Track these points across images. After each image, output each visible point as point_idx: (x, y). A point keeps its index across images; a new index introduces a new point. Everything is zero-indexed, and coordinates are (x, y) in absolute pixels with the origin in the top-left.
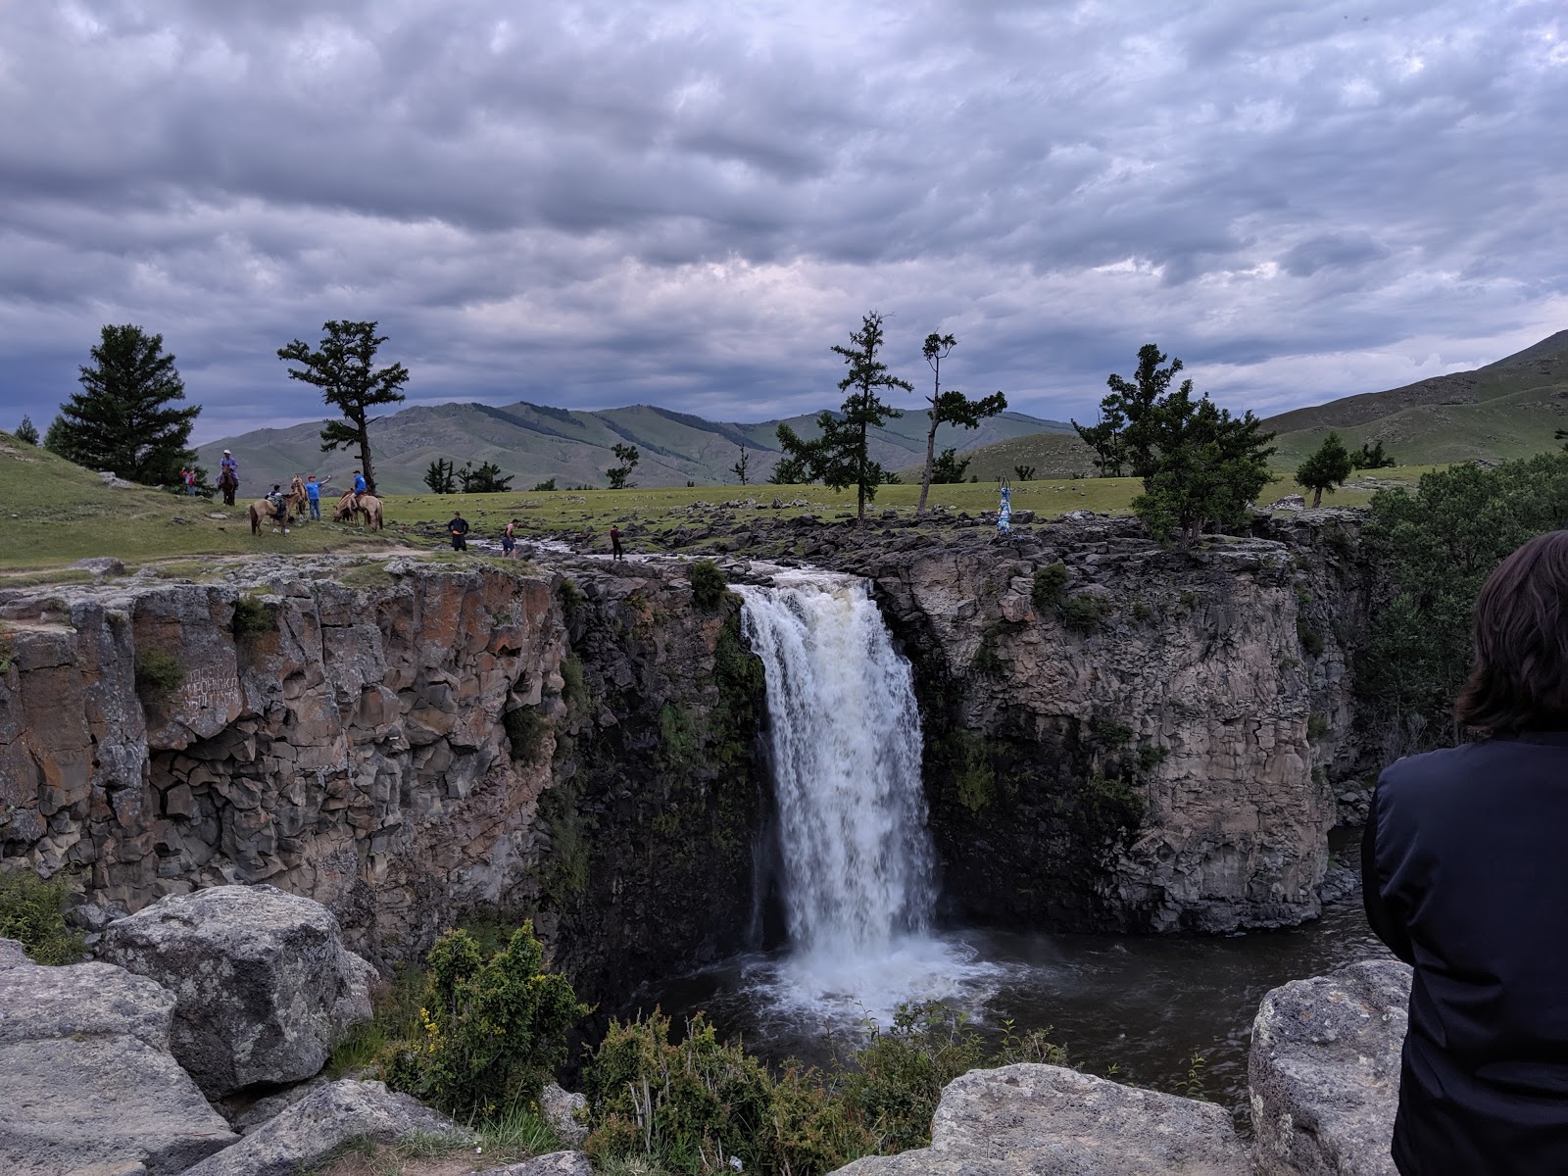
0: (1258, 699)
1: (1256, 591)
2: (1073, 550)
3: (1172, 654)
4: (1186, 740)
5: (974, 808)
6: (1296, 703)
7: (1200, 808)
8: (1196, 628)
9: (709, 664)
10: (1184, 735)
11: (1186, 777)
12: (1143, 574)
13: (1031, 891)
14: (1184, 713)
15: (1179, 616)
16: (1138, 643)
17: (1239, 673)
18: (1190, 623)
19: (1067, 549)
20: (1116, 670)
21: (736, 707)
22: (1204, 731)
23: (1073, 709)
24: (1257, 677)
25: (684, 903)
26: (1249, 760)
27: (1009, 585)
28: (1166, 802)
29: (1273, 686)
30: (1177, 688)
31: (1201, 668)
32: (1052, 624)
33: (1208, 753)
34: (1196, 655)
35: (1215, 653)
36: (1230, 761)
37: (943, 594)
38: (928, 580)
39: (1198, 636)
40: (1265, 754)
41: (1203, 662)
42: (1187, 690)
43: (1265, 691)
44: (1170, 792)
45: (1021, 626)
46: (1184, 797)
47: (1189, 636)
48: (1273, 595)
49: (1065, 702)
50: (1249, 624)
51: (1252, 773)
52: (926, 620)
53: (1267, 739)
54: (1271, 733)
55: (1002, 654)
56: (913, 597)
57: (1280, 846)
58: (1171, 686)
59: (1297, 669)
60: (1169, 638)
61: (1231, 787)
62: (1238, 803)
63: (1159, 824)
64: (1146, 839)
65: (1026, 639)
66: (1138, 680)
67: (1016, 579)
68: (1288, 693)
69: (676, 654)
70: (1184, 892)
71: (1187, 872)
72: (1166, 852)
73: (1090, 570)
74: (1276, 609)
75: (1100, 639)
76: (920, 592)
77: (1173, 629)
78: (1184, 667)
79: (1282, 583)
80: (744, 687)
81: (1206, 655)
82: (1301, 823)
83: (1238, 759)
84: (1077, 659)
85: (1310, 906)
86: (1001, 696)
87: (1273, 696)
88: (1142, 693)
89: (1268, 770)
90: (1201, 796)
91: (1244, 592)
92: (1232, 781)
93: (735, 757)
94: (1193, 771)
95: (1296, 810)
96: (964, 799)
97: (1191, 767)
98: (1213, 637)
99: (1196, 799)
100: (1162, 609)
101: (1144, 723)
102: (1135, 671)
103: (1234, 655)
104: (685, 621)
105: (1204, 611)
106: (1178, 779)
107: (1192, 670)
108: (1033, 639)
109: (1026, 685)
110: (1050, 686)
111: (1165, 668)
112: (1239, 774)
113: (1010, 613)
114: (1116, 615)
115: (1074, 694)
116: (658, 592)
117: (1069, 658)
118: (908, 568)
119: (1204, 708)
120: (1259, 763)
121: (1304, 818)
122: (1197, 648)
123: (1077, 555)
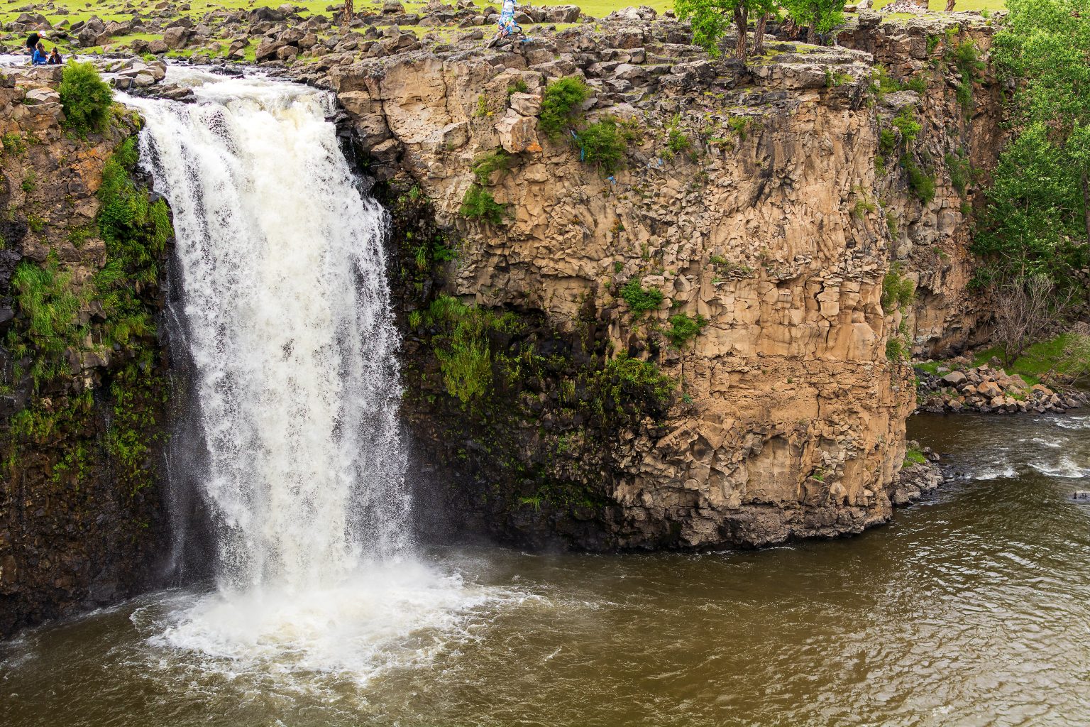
0: (821, 255)
1: (824, 115)
2: (600, 57)
3: (715, 197)
4: (729, 307)
5: (464, 398)
6: (869, 259)
7: (746, 393)
8: (745, 162)
9: (90, 210)
10: (727, 300)
11: (730, 354)
12: (685, 91)
13: (536, 502)
14: (730, 274)
15: (724, 148)
16: (674, 183)
17: (799, 222)
18: (739, 156)
19: (593, 57)
20: (645, 217)
21: (133, 269)
22: (754, 295)
23: (589, 269)
24: (821, 226)
25: (69, 528)
26: (808, 332)
27: (509, 104)
28: (703, 386)
29: (840, 237)
30: (720, 241)
31: (751, 214)
32: (564, 156)
33: (757, 322)
34: (744, 197)
35: (769, 195)
36: (783, 333)
37: (425, 115)
38: (405, 95)
39: (749, 172)
40: (827, 324)
41: (754, 206)
42: (733, 243)
43: (830, 244)
44: (708, 373)
45: (520, 159)
46: (725, 379)
47: (737, 173)
48: (843, 121)
49: (580, 259)
50: (814, 157)
51: (811, 347)
52: (401, 153)
53: (831, 306)
54: (836, 297)
55: (499, 197)
56: (385, 119)
57: (842, 438)
58: (712, 237)
59: (871, 216)
60: (712, 176)
61: (785, 365)
62: (792, 385)
63: (692, 413)
64: (676, 433)
65: (529, 176)
66: (672, 230)
67: (518, 96)
68: (859, 247)
69: (41, 195)
70: (724, 496)
71: (727, 472)
72: (702, 447)
73: (619, 85)
74: (849, 138)
75: (626, 177)
76: (393, 111)
77: (717, 163)
78: (729, 214)
79: (857, 104)
80: (142, 240)
81: (758, 197)
82: (869, 409)
83: (793, 329)
84: (594, 204)
85: (877, 509)
86: (499, 252)
87: (840, 250)
88: (676, 247)
89: (831, 343)
90: (748, 377)
91: (808, 117)
92: (786, 359)
93: (134, 336)
94: (738, 346)
95: (862, 393)
96: (451, 387)
97: (736, 341)
98: (767, 175)
99: (741, 381)
100: (704, 138)
101: (677, 285)
102: (668, 218)
103: (793, 198)
104: (51, 148)
105: (756, 140)
106: (718, 357)
107: (739, 216)
108: (538, 177)
109: (530, 237)
110: (560, 238)
111: (706, 215)
112: (794, 349)
113: (507, 140)
114: (648, 145)
115: (591, 249)
116: (10, 107)
117: (585, 202)
118: (378, 79)
119: (753, 265)
120: (819, 335)
121: (873, 403)
122: (747, 190)
123: (605, 64)
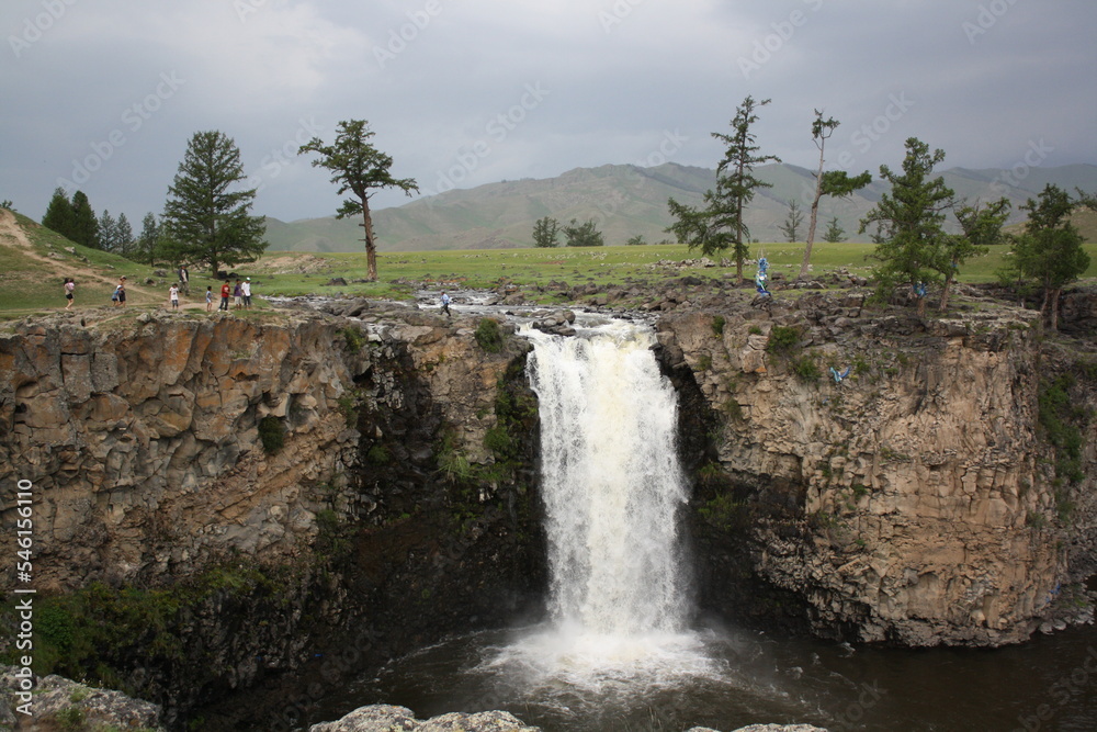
0: (966, 449)
1: (969, 354)
2: (829, 313)
3: (884, 407)
4: (892, 482)
6: (1003, 454)
7: (907, 541)
8: (905, 384)
9: (488, 397)
10: (891, 477)
11: (894, 513)
12: (874, 336)
14: (892, 458)
15: (892, 374)
16: (859, 396)
17: (947, 425)
18: (901, 380)
19: (824, 313)
20: (837, 417)
22: (914, 474)
23: (799, 449)
24: (964, 430)
26: (953, 502)
27: (747, 342)
28: (873, 534)
29: (981, 438)
30: (888, 435)
31: (912, 419)
32: (784, 376)
33: (917, 493)
34: (904, 408)
35: (926, 407)
36: (934, 501)
39: (908, 391)
40: (968, 498)
41: (915, 414)
42: (897, 437)
43: (972, 442)
44: (877, 525)
45: (754, 376)
46: (889, 530)
47: (899, 391)
48: (983, 358)
49: (793, 442)
50: (959, 382)
51: (958, 513)
52: (689, 369)
53: (970, 483)
54: (974, 479)
55: (741, 400)
56: (679, 350)
57: (981, 578)
58: (882, 433)
59: (1008, 425)
60: (882, 393)
61: (937, 524)
62: (941, 538)
63: (863, 550)
64: (851, 563)
65: (759, 388)
66: (855, 427)
67: (753, 336)
68: (996, 446)
69: (459, 387)
70: (891, 611)
71: (891, 594)
72: (872, 575)
73: (835, 330)
74: (988, 370)
77: (887, 384)
78: (894, 418)
79: (995, 347)
82: (1003, 560)
83: (941, 500)
84: (804, 408)
85: (1013, 633)
86: (744, 435)
87: (980, 447)
88: (856, 438)
89: (973, 512)
90: (907, 530)
91: (953, 355)
92: (939, 519)
94: (900, 508)
95: (996, 549)
97: (900, 504)
98: (923, 393)
99: (904, 532)
100: (880, 367)
101: (857, 463)
102: (853, 419)
103: (943, 409)
104: (467, 362)
105: (914, 370)
106: (885, 515)
107: (902, 420)
108: (765, 388)
109: (761, 427)
110: (780, 428)
111: (878, 418)
112: (943, 513)
113: (745, 364)
115: (800, 437)
116: (445, 339)
117: (798, 405)
119: (911, 454)
120: (963, 505)
121: (1006, 556)
122: (906, 403)
123: (830, 317)
